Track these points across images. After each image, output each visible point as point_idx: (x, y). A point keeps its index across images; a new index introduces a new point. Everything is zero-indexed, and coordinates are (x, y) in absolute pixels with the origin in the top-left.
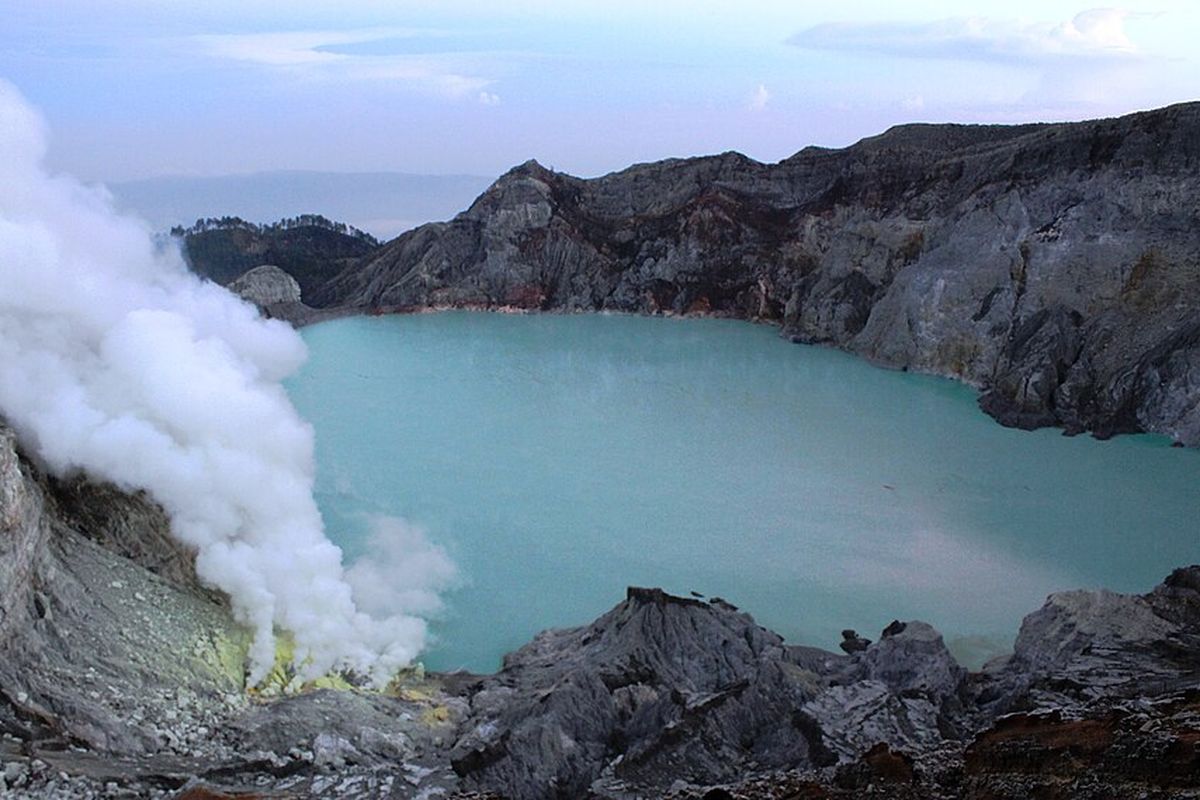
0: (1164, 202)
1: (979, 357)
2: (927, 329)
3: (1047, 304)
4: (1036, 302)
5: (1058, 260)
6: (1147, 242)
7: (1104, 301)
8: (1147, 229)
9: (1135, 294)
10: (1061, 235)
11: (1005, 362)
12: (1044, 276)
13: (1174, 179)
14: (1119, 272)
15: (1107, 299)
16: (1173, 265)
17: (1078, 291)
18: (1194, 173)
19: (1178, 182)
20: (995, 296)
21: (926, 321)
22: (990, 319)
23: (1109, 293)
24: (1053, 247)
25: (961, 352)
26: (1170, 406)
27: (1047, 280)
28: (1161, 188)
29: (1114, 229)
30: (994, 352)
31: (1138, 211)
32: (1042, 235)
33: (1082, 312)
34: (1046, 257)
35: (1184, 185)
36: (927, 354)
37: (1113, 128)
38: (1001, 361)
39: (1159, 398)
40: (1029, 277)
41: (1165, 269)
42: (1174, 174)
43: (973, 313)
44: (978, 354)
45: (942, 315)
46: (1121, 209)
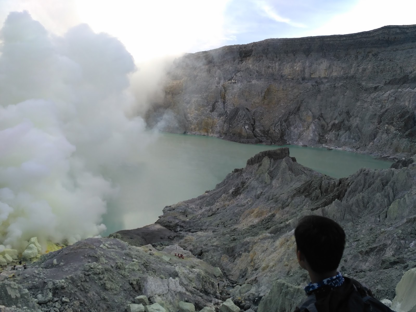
0: (271, 70)
1: (215, 125)
2: (191, 117)
3: (236, 106)
4: (232, 105)
5: (238, 90)
6: (268, 83)
7: (256, 104)
8: (267, 79)
9: (266, 102)
10: (237, 81)
11: (227, 126)
12: (233, 96)
13: (273, 62)
14: (260, 93)
15: (257, 103)
16: (278, 91)
17: (246, 100)
18: (279, 60)
19: (275, 63)
20: (216, 104)
21: (191, 114)
22: (217, 111)
23: (258, 101)
24: (235, 85)
25: (207, 124)
26: (294, 135)
27: (234, 97)
28: (270, 65)
29: (256, 79)
30: (222, 123)
31: (263, 73)
32: (230, 82)
33: (249, 108)
34: (233, 89)
35: (277, 64)
36: (193, 127)
37: (245, 48)
38: (225, 126)
39: (289, 133)
40: (227, 97)
41: (275, 92)
42: (273, 60)
43: (210, 110)
44: (215, 124)
45: (196, 111)
46: (257, 72)
